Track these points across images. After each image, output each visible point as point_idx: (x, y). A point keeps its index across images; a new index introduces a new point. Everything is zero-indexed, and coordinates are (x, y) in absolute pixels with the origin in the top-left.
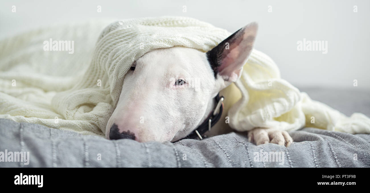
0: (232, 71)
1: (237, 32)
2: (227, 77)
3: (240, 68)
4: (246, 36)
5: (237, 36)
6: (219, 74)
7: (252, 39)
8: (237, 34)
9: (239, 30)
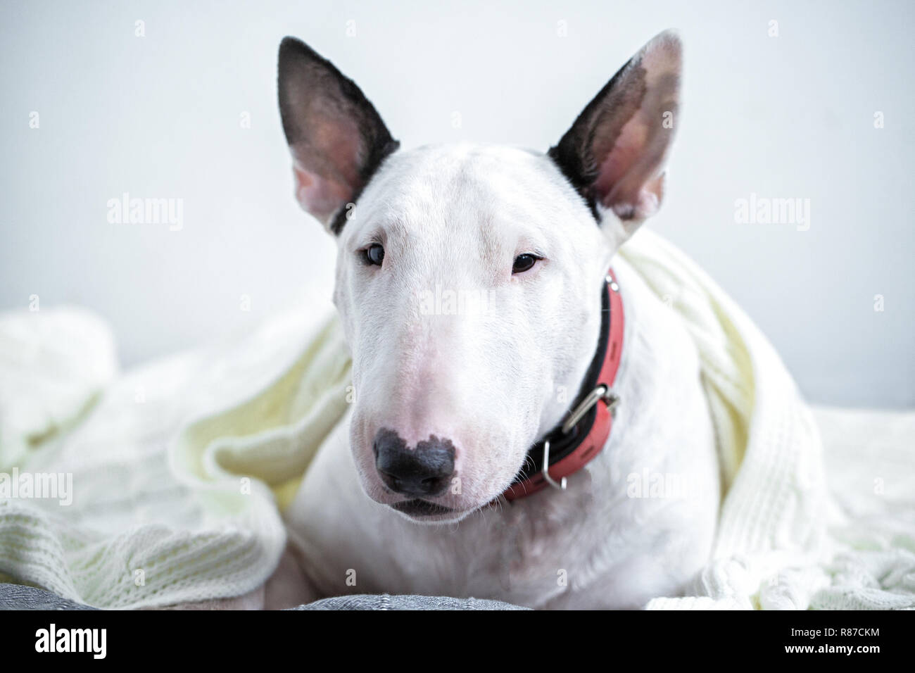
0: (636, 189)
1: (618, 74)
2: (627, 208)
3: (660, 173)
4: (651, 78)
5: (624, 84)
6: (603, 204)
7: (670, 82)
8: (620, 80)
9: (623, 68)
